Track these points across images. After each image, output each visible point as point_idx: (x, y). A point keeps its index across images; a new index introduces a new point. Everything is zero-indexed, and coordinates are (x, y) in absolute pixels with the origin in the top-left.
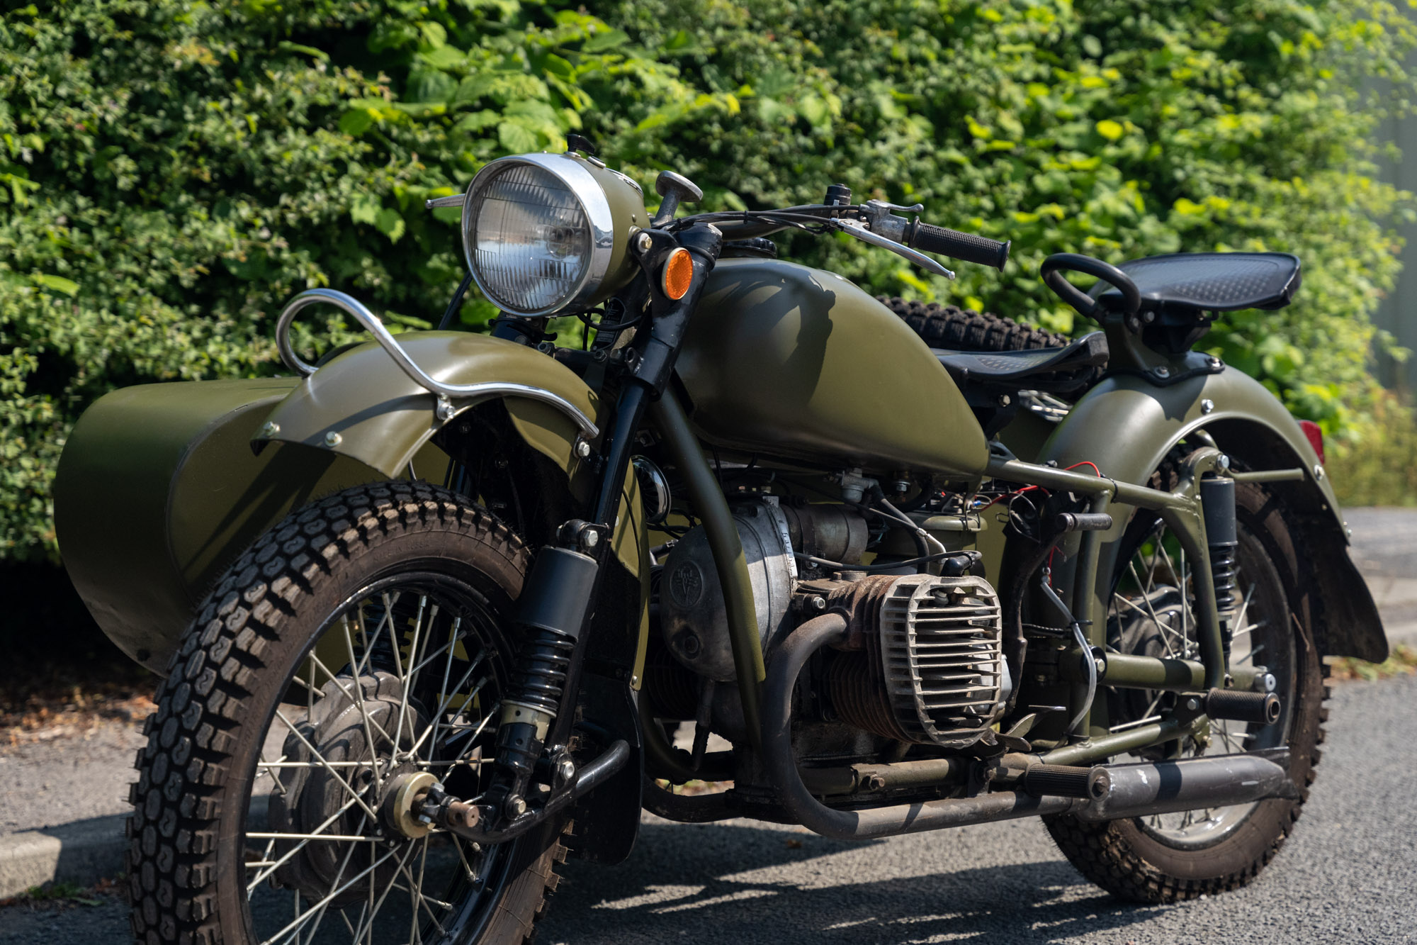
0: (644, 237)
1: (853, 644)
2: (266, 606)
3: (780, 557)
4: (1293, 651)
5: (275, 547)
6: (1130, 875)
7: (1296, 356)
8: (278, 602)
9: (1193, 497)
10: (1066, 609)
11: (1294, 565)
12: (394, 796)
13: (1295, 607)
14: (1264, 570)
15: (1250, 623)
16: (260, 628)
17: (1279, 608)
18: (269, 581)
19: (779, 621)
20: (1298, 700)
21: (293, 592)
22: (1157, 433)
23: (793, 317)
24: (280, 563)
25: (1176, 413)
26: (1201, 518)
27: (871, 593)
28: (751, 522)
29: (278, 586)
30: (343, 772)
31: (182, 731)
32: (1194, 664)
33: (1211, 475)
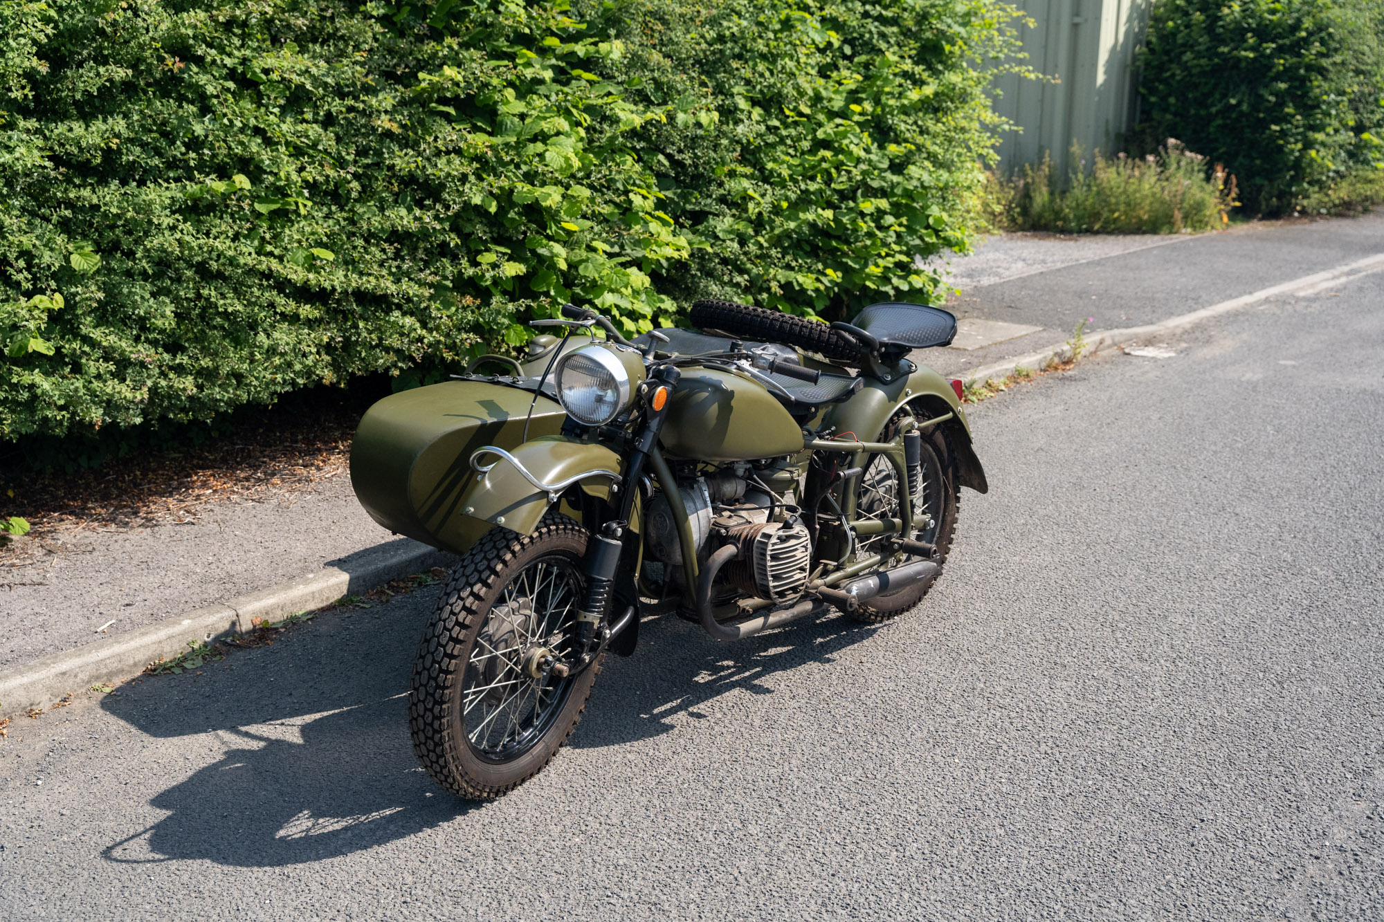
0: (644, 386)
1: (740, 559)
2: (471, 599)
3: (705, 510)
4: (943, 493)
5: (473, 566)
6: (863, 614)
7: (945, 216)
8: (477, 597)
9: (900, 445)
10: (838, 508)
11: (946, 455)
12: (529, 660)
13: (945, 473)
16: (469, 611)
17: (937, 473)
18: (472, 586)
19: (704, 541)
20: (944, 515)
21: (483, 591)
22: (883, 409)
23: (714, 409)
24: (476, 576)
25: (893, 398)
26: (904, 454)
27: (749, 536)
28: (691, 492)
29: (477, 588)
30: (504, 655)
31: (434, 661)
32: (897, 520)
33: (909, 431)
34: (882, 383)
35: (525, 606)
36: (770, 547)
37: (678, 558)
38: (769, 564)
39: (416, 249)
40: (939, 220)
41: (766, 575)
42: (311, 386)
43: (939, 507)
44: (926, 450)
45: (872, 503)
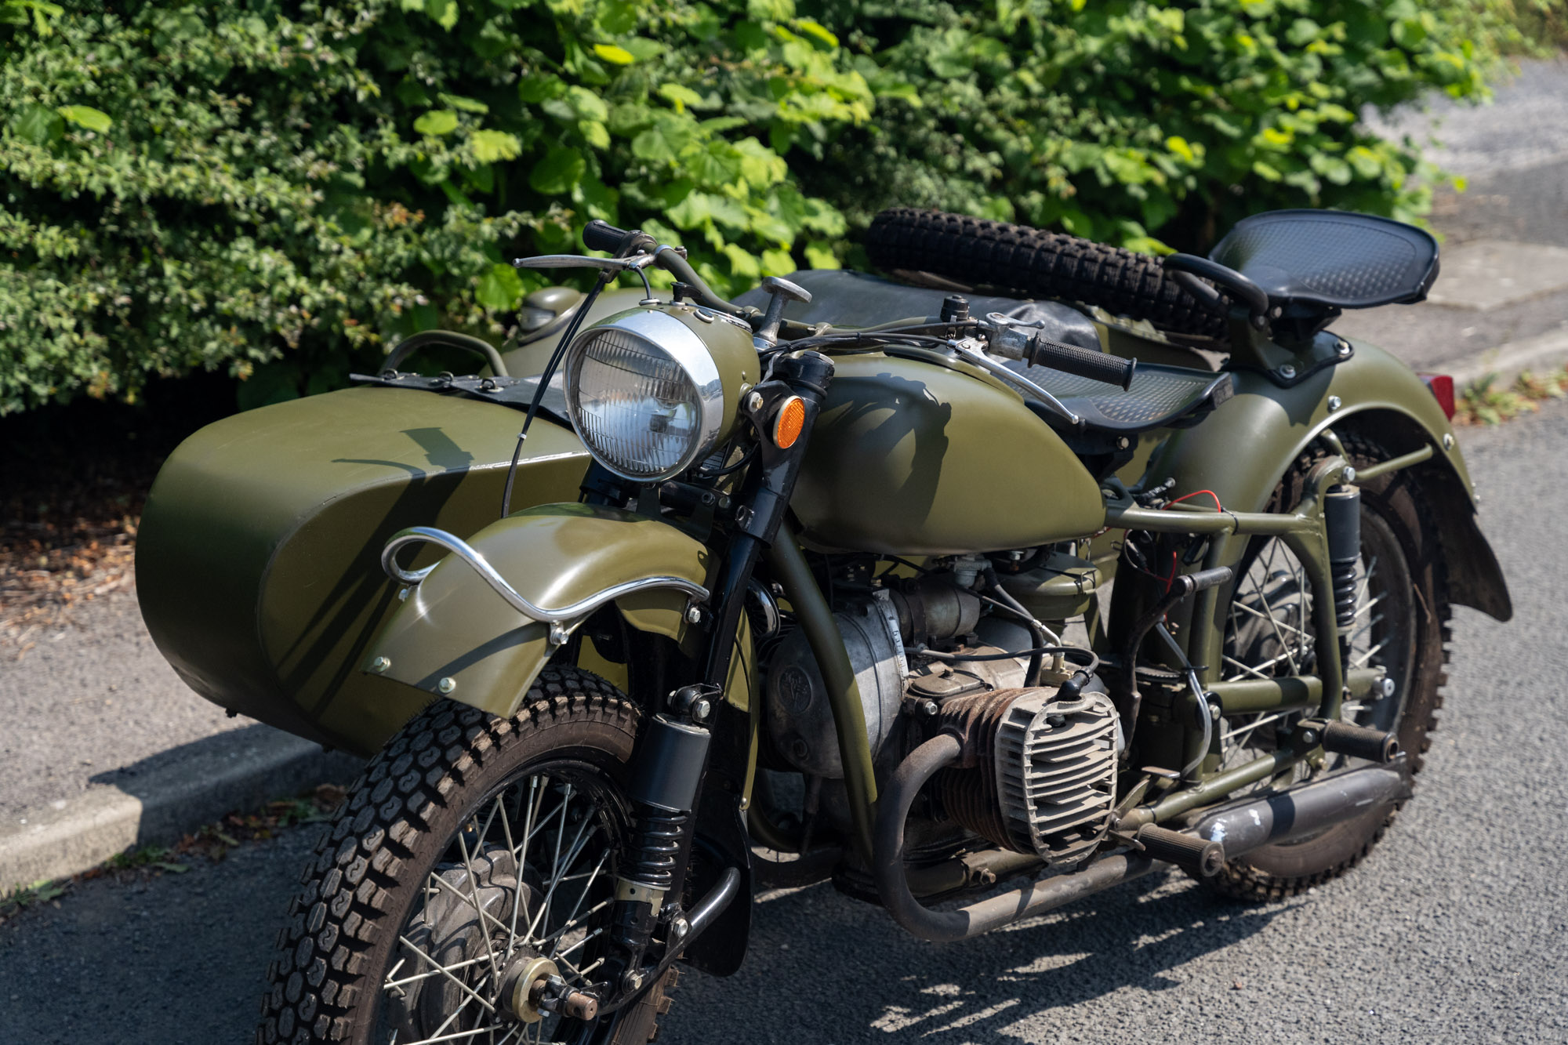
0: (756, 397)
1: (966, 765)
2: (385, 854)
3: (891, 660)
4: (1413, 622)
5: (389, 784)
6: (1239, 884)
8: (398, 849)
9: (1317, 517)
10: (1182, 656)
11: (1418, 538)
12: (512, 985)
13: (1417, 577)
14: (1386, 546)
15: (1372, 597)
16: (381, 879)
17: (1399, 578)
18: (387, 825)
19: (889, 726)
20: (1416, 670)
21: (411, 838)
22: (1279, 440)
23: (907, 444)
24: (396, 804)
25: (1301, 416)
26: (1324, 536)
27: (986, 715)
28: (861, 622)
29: (397, 830)
30: (458, 973)
31: (307, 988)
32: (1311, 681)
33: (1336, 488)
34: (1272, 382)
35: (504, 869)
36: (1030, 740)
37: (835, 763)
38: (1029, 775)
39: (284, 105)
40: (1415, 30)
41: (1022, 800)
42: (63, 400)
43: (1403, 651)
44: (1376, 527)
45: (1258, 642)
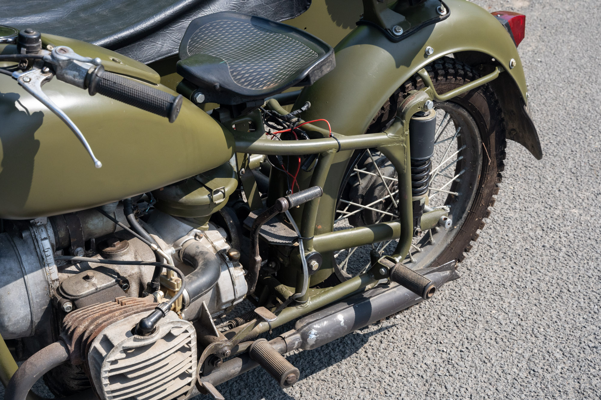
3: (40, 272)
4: (480, 163)
9: (403, 134)
17: (474, 139)
19: (40, 315)
22: (385, 79)
25: (405, 61)
32: (395, 225)
33: (420, 114)
34: (387, 38)
44: (460, 114)
45: (373, 188)
